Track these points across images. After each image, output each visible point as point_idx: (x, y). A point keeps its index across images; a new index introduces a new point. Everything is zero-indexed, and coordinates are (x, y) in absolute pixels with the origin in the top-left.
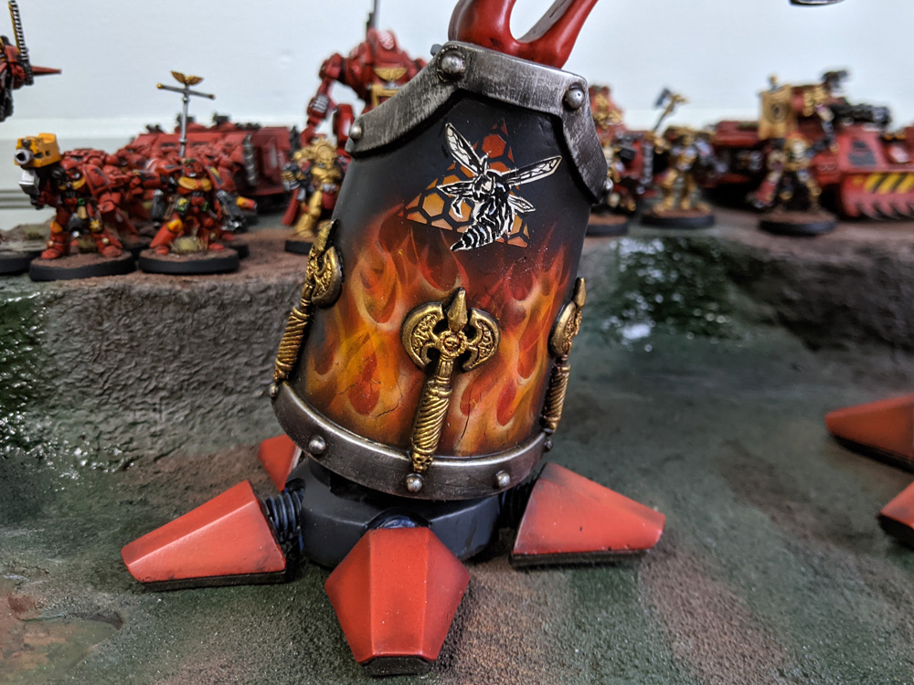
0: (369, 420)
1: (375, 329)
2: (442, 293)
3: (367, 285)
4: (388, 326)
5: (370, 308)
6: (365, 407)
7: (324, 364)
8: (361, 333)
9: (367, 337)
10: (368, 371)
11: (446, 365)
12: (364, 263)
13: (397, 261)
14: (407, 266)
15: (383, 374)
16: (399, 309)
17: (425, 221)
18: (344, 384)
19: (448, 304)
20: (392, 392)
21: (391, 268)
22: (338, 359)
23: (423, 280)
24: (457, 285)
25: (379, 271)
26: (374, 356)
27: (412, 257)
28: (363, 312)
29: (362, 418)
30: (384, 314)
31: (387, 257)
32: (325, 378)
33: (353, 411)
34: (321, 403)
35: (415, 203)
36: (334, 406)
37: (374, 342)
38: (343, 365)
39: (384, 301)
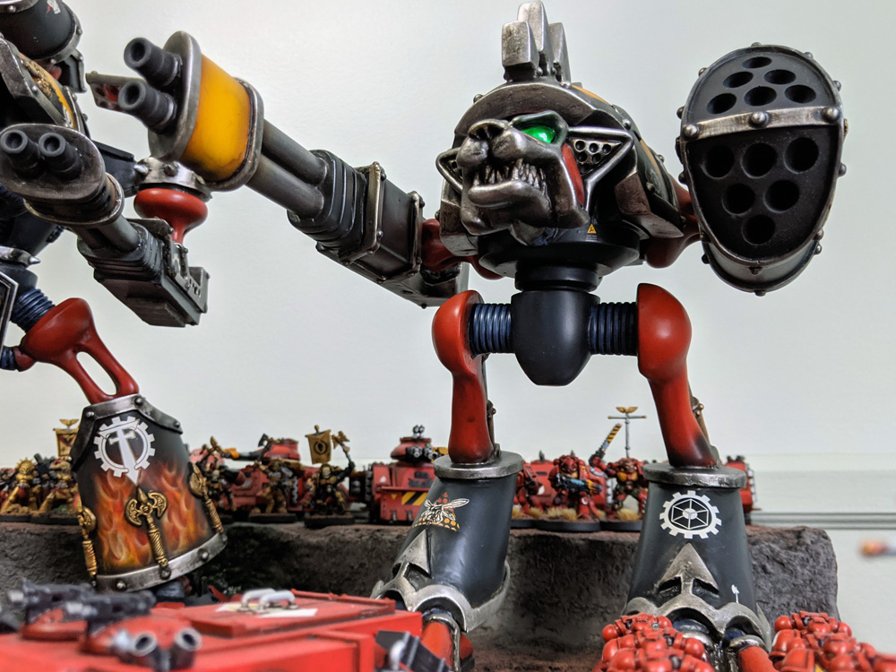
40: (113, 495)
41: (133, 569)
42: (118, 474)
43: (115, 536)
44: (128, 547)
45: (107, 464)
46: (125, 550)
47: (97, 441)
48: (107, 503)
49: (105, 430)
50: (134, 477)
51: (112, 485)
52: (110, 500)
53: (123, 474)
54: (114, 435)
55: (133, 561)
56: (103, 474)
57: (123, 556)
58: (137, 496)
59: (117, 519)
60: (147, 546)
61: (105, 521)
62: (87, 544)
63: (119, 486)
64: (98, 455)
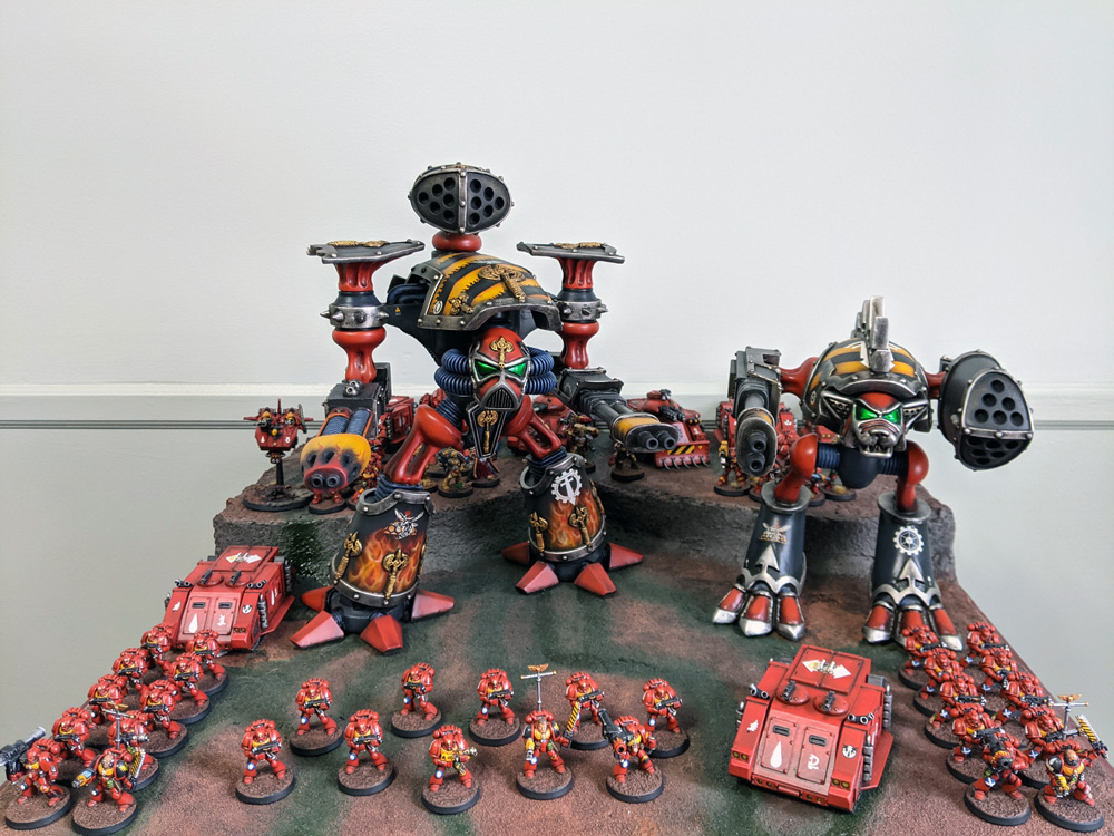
0: (372, 587)
1: (373, 561)
2: (394, 551)
3: (371, 551)
4: (379, 561)
5: (373, 557)
6: (370, 584)
7: (356, 573)
8: (370, 564)
9: (372, 565)
10: (372, 574)
11: (395, 569)
12: (370, 544)
13: (381, 544)
14: (383, 545)
15: (376, 574)
16: (382, 556)
18: (364, 578)
19: (396, 553)
20: (379, 579)
21: (379, 546)
22: (361, 571)
23: (388, 548)
24: (398, 548)
25: (376, 547)
26: (374, 570)
27: (385, 542)
28: (370, 558)
29: (370, 587)
30: (378, 558)
31: (378, 544)
32: (357, 577)
33: (367, 585)
34: (355, 584)
35: (386, 529)
36: (360, 585)
37: (374, 566)
38: (363, 573)
39: (376, 554)
40: (561, 512)
41: (572, 549)
42: (565, 501)
43: (561, 533)
44: (570, 538)
45: (559, 497)
46: (567, 539)
47: (553, 485)
48: (558, 517)
49: (558, 479)
50: (573, 502)
51: (561, 507)
52: (560, 515)
53: (567, 501)
54: (563, 481)
55: (572, 545)
56: (556, 503)
57: (565, 543)
58: (575, 511)
59: (563, 524)
60: (580, 536)
61: (554, 525)
62: (539, 535)
63: (565, 508)
64: (553, 493)
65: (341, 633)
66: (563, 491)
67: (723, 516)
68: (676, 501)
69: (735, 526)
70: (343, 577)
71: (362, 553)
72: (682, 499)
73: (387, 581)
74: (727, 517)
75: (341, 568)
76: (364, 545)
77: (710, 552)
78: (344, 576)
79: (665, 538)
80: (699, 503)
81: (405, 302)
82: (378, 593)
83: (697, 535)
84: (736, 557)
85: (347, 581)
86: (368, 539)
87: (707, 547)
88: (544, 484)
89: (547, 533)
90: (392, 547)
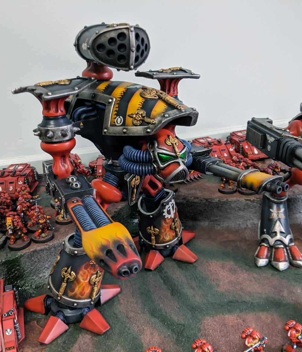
0: (84, 297)
1: (83, 281)
2: (95, 273)
3: (82, 276)
4: (87, 281)
5: (83, 279)
6: (83, 295)
7: (73, 290)
8: (81, 284)
9: (83, 284)
10: (83, 289)
11: (96, 283)
12: (81, 273)
13: (88, 271)
14: (90, 271)
15: (86, 289)
16: (89, 278)
17: (93, 263)
18: (78, 293)
19: (97, 273)
20: (87, 291)
21: (87, 273)
22: (76, 289)
23: (93, 272)
24: (98, 270)
25: (84, 273)
26: (84, 286)
27: (90, 269)
28: (82, 280)
29: (82, 297)
30: (86, 279)
31: (86, 271)
32: (74, 293)
33: (81, 296)
34: (73, 297)
35: (91, 261)
36: (77, 297)
37: (84, 284)
38: (77, 290)
39: (86, 277)
40: (167, 224)
41: (171, 241)
43: (166, 234)
44: (170, 236)
45: (166, 216)
46: (169, 236)
47: (164, 210)
48: (165, 226)
49: (167, 207)
50: (173, 216)
51: (167, 221)
52: (166, 225)
53: (171, 217)
55: (171, 239)
56: (165, 219)
57: (167, 238)
58: (173, 221)
59: (168, 229)
60: (175, 233)
61: (163, 231)
62: (153, 238)
63: (169, 221)
64: (164, 214)
65: (66, 327)
66: (169, 212)
67: (230, 205)
68: (204, 201)
69: (237, 209)
70: (63, 295)
71: (76, 279)
72: (207, 200)
73: (92, 290)
74: (233, 205)
75: (62, 290)
76: (77, 273)
77: (225, 225)
78: (65, 293)
79: (199, 220)
80: (217, 200)
81: (85, 118)
82: (87, 298)
83: (217, 217)
84: (240, 224)
85: (67, 296)
86: (80, 269)
87: (223, 222)
88: (159, 211)
89: (157, 236)
90: (94, 271)
